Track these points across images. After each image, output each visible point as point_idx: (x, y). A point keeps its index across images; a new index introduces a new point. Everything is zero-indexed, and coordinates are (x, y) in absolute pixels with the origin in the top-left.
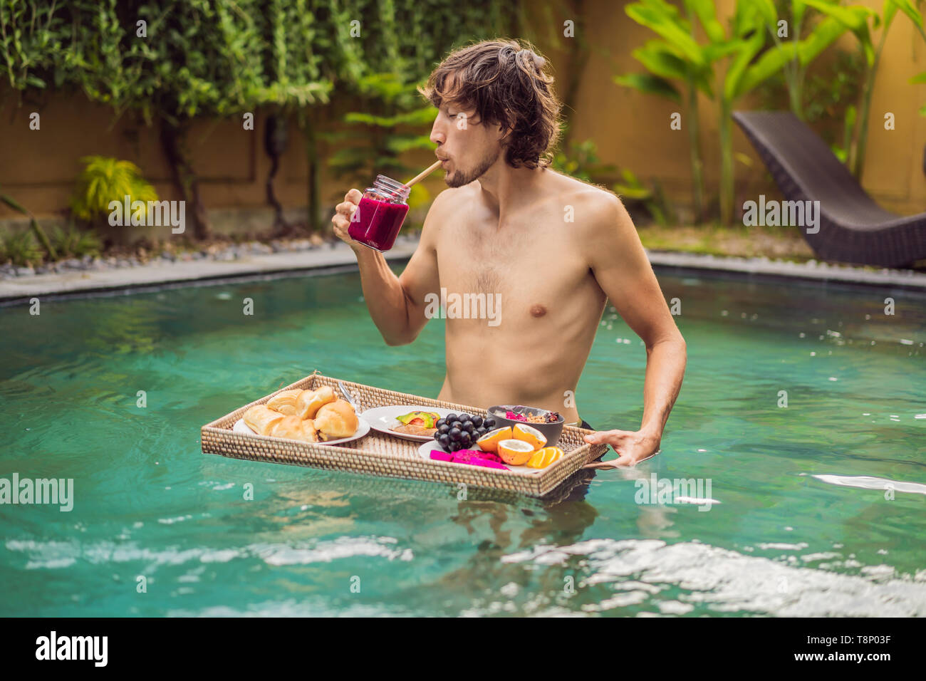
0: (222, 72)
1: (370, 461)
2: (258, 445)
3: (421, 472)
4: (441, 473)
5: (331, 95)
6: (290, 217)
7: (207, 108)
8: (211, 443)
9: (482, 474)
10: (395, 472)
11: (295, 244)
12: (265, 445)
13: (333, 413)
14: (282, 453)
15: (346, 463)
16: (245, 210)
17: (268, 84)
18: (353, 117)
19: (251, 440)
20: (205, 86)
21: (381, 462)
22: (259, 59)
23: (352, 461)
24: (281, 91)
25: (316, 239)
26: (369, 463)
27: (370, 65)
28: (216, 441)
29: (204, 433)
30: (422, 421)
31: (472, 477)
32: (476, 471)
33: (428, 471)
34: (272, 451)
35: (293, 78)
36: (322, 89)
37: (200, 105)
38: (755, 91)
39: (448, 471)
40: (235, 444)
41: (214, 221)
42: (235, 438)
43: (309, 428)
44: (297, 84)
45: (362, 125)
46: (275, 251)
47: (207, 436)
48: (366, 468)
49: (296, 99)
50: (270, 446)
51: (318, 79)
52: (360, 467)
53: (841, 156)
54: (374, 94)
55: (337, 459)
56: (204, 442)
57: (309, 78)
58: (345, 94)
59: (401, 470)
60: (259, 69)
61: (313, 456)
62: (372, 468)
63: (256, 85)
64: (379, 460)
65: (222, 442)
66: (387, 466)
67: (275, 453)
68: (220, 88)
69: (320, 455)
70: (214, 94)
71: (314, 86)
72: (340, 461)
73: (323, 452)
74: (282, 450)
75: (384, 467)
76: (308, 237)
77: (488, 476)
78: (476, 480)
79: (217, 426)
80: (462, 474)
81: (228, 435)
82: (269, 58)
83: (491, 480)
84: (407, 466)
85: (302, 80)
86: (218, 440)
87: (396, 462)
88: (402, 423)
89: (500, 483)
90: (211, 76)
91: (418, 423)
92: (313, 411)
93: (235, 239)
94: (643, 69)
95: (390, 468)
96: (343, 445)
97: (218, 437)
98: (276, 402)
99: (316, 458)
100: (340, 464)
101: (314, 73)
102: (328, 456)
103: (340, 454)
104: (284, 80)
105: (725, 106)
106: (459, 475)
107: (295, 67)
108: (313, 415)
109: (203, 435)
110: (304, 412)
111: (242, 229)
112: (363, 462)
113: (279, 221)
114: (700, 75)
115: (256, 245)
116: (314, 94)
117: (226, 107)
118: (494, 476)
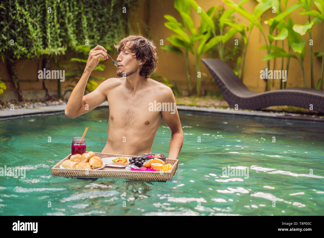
0: (29, 44)
1: (113, 173)
2: (73, 172)
3: (131, 175)
4: (138, 175)
5: (66, 52)
6: (51, 94)
7: (23, 56)
8: (55, 173)
9: (152, 174)
10: (122, 176)
11: (54, 103)
12: (75, 172)
13: (95, 160)
14: (81, 174)
15: (105, 175)
16: (36, 91)
17: (44, 48)
18: (73, 59)
19: (70, 171)
20: (23, 49)
21: (117, 173)
22: (41, 39)
23: (106, 174)
24: (49, 50)
25: (61, 101)
26: (113, 174)
27: (79, 42)
28: (57, 173)
29: (52, 170)
30: (121, 161)
31: (148, 175)
32: (150, 173)
33: (133, 175)
34: (78, 174)
35: (53, 46)
36: (63, 50)
37: (21, 55)
38: (207, 52)
39: (140, 174)
40: (64, 173)
41: (25, 95)
42: (64, 171)
43: (88, 165)
44: (54, 48)
45: (77, 62)
46: (47, 105)
47: (53, 171)
48: (112, 176)
49: (54, 53)
50: (77, 172)
51: (62, 46)
52: (109, 176)
53: (236, 73)
54: (81, 51)
55: (101, 174)
56: (53, 173)
57: (58, 46)
58: (71, 52)
59: (124, 175)
60: (41, 43)
61: (93, 174)
62: (114, 176)
63: (40, 48)
64: (116, 173)
65: (59, 173)
66: (119, 174)
67: (79, 174)
68: (28, 49)
69: (95, 173)
70: (26, 51)
71: (60, 49)
72: (102, 175)
73: (96, 172)
74: (81, 173)
75: (118, 175)
76: (58, 101)
77: (154, 174)
78: (150, 176)
79: (56, 167)
80: (145, 174)
81: (61, 170)
82: (45, 39)
83: (155, 175)
84: (126, 174)
85: (56, 47)
86: (58, 172)
87: (122, 173)
88: (115, 162)
89: (158, 176)
90: (25, 45)
91: (120, 161)
92: (88, 160)
93: (33, 101)
94: (170, 44)
95: (120, 175)
96: (101, 169)
97: (58, 171)
98: (73, 158)
99: (94, 174)
100: (102, 176)
101: (60, 44)
102: (98, 173)
103: (102, 172)
104: (50, 47)
105: (198, 57)
106: (144, 175)
107: (54, 42)
108: (88, 161)
109: (52, 171)
110: (85, 160)
111: (35, 98)
112: (111, 174)
113: (47, 95)
114: (189, 46)
115: (40, 103)
116: (60, 51)
117: (30, 56)
118: (156, 174)
